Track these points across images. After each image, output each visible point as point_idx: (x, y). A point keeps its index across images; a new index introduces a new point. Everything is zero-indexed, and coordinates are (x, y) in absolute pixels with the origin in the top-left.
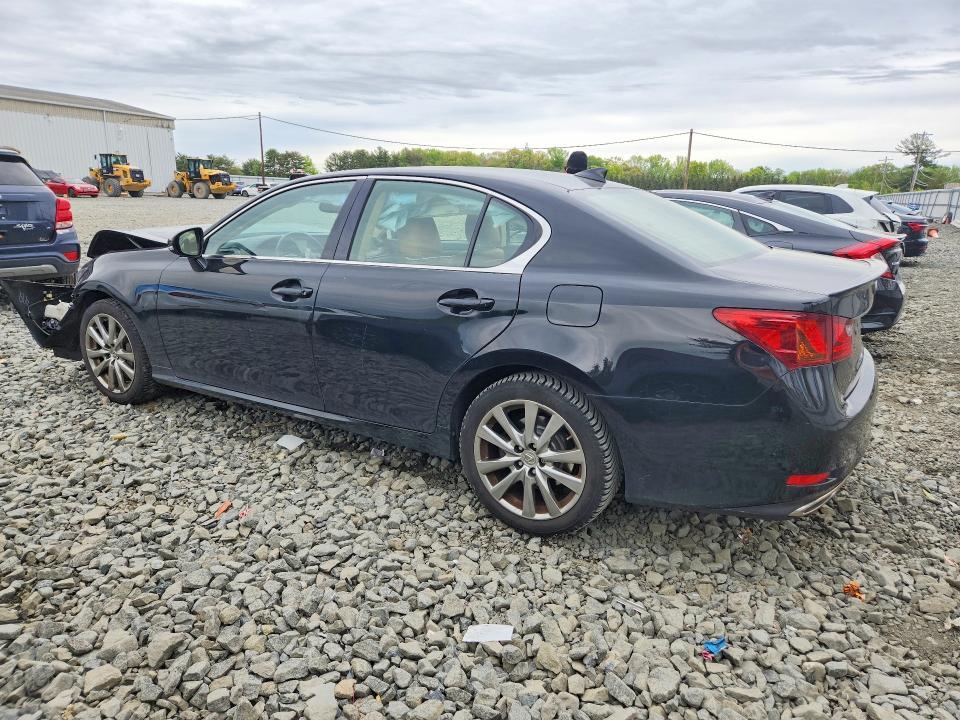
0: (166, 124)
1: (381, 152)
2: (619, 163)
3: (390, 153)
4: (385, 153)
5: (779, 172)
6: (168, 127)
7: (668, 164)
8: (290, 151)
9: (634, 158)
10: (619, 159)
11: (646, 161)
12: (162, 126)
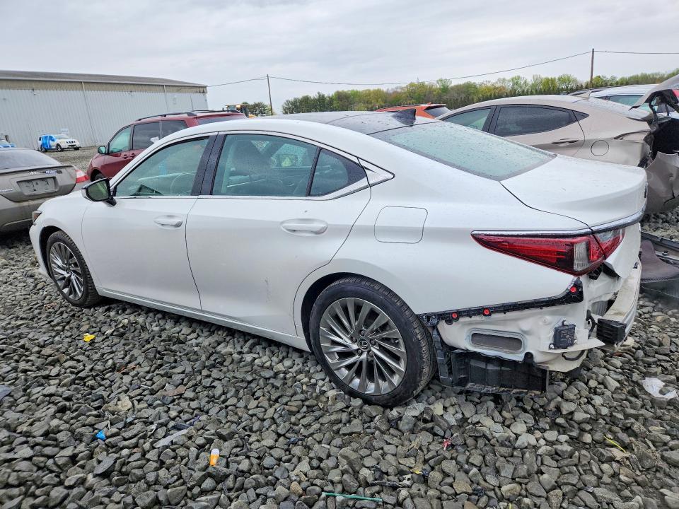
0: (201, 90)
1: (320, 96)
2: (489, 85)
3: (326, 96)
4: (323, 96)
5: (613, 78)
6: (204, 92)
7: (525, 82)
8: (257, 102)
9: (499, 80)
10: (489, 82)
11: (509, 81)
12: (200, 92)
